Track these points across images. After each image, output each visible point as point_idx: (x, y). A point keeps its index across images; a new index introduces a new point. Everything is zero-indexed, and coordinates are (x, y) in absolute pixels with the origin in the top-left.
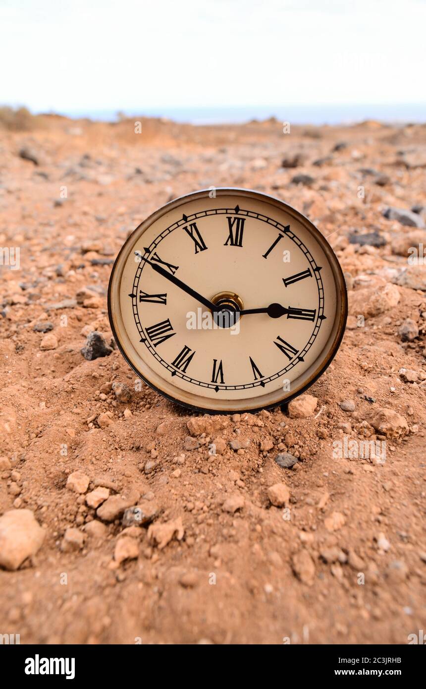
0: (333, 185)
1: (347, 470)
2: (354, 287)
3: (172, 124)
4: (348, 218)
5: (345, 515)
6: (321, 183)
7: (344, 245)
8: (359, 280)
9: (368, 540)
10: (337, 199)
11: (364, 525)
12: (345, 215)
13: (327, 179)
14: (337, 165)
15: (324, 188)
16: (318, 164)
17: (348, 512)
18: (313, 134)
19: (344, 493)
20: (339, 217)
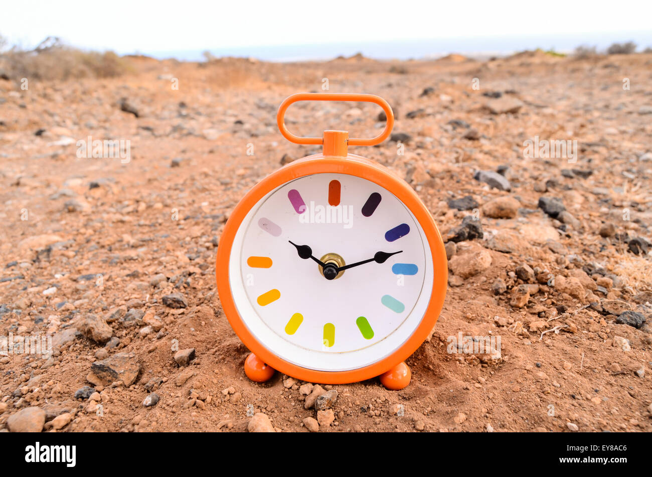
0: (428, 140)
1: (465, 387)
2: (457, 251)
3: (261, 64)
4: (444, 181)
5: (466, 414)
6: (417, 139)
7: (445, 210)
8: (461, 246)
9: (481, 427)
10: (433, 158)
11: (478, 419)
12: (442, 178)
13: (421, 134)
14: (429, 115)
15: (420, 146)
16: (411, 115)
17: (468, 413)
18: (400, 70)
19: (463, 402)
20: (438, 180)
